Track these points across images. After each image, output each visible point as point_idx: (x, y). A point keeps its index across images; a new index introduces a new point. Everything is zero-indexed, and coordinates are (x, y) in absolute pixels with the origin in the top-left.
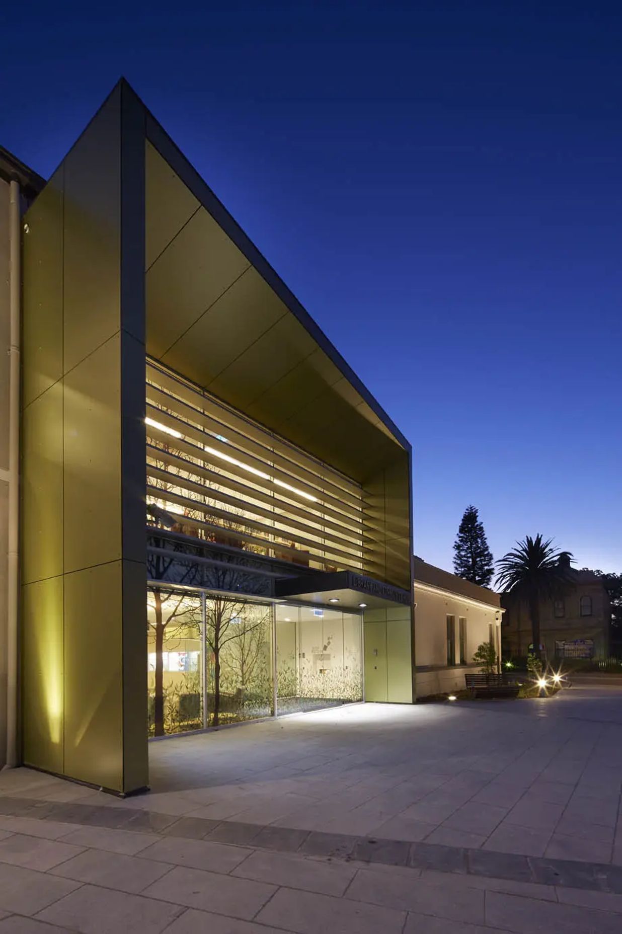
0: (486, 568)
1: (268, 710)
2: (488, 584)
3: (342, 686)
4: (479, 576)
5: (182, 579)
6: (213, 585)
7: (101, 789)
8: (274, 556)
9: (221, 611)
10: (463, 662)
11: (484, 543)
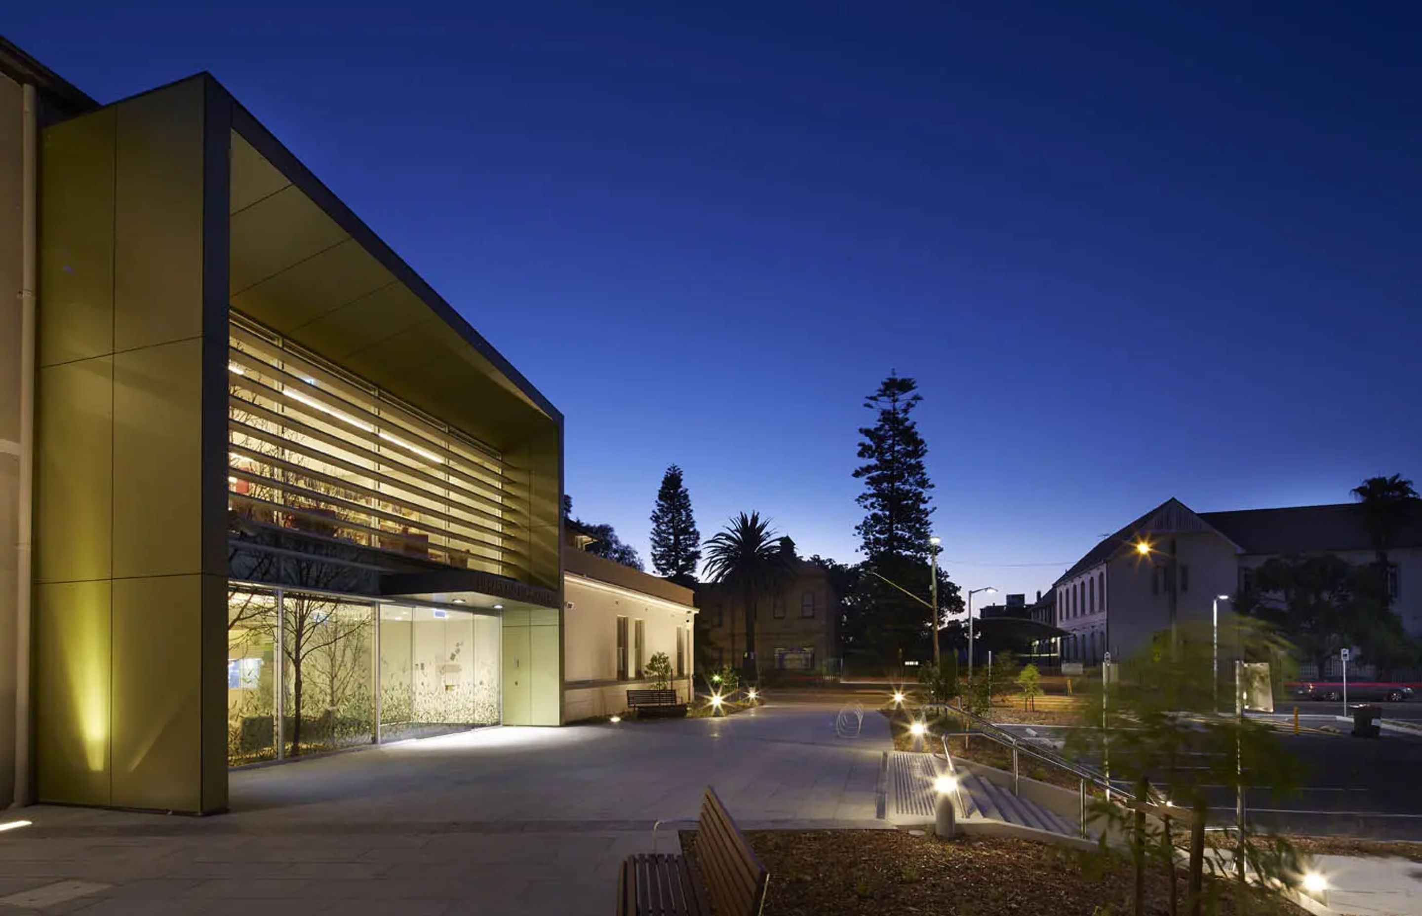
0: (692, 549)
1: (368, 738)
2: (694, 571)
3: (471, 705)
4: (683, 560)
5: (251, 575)
6: (293, 581)
7: (170, 813)
8: (378, 545)
9: (305, 612)
10: (639, 675)
11: (689, 516)
